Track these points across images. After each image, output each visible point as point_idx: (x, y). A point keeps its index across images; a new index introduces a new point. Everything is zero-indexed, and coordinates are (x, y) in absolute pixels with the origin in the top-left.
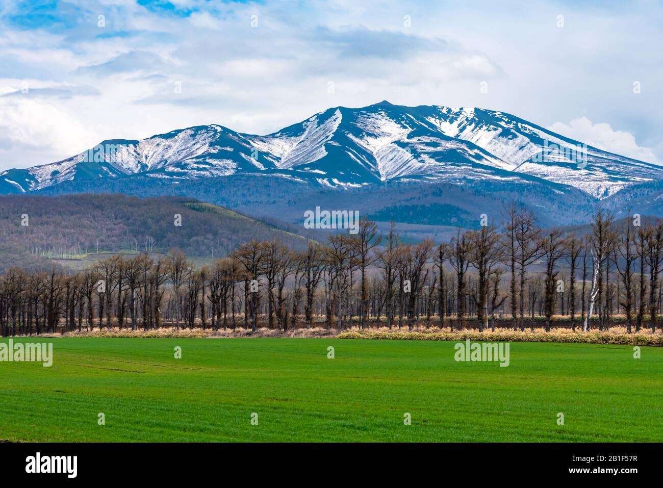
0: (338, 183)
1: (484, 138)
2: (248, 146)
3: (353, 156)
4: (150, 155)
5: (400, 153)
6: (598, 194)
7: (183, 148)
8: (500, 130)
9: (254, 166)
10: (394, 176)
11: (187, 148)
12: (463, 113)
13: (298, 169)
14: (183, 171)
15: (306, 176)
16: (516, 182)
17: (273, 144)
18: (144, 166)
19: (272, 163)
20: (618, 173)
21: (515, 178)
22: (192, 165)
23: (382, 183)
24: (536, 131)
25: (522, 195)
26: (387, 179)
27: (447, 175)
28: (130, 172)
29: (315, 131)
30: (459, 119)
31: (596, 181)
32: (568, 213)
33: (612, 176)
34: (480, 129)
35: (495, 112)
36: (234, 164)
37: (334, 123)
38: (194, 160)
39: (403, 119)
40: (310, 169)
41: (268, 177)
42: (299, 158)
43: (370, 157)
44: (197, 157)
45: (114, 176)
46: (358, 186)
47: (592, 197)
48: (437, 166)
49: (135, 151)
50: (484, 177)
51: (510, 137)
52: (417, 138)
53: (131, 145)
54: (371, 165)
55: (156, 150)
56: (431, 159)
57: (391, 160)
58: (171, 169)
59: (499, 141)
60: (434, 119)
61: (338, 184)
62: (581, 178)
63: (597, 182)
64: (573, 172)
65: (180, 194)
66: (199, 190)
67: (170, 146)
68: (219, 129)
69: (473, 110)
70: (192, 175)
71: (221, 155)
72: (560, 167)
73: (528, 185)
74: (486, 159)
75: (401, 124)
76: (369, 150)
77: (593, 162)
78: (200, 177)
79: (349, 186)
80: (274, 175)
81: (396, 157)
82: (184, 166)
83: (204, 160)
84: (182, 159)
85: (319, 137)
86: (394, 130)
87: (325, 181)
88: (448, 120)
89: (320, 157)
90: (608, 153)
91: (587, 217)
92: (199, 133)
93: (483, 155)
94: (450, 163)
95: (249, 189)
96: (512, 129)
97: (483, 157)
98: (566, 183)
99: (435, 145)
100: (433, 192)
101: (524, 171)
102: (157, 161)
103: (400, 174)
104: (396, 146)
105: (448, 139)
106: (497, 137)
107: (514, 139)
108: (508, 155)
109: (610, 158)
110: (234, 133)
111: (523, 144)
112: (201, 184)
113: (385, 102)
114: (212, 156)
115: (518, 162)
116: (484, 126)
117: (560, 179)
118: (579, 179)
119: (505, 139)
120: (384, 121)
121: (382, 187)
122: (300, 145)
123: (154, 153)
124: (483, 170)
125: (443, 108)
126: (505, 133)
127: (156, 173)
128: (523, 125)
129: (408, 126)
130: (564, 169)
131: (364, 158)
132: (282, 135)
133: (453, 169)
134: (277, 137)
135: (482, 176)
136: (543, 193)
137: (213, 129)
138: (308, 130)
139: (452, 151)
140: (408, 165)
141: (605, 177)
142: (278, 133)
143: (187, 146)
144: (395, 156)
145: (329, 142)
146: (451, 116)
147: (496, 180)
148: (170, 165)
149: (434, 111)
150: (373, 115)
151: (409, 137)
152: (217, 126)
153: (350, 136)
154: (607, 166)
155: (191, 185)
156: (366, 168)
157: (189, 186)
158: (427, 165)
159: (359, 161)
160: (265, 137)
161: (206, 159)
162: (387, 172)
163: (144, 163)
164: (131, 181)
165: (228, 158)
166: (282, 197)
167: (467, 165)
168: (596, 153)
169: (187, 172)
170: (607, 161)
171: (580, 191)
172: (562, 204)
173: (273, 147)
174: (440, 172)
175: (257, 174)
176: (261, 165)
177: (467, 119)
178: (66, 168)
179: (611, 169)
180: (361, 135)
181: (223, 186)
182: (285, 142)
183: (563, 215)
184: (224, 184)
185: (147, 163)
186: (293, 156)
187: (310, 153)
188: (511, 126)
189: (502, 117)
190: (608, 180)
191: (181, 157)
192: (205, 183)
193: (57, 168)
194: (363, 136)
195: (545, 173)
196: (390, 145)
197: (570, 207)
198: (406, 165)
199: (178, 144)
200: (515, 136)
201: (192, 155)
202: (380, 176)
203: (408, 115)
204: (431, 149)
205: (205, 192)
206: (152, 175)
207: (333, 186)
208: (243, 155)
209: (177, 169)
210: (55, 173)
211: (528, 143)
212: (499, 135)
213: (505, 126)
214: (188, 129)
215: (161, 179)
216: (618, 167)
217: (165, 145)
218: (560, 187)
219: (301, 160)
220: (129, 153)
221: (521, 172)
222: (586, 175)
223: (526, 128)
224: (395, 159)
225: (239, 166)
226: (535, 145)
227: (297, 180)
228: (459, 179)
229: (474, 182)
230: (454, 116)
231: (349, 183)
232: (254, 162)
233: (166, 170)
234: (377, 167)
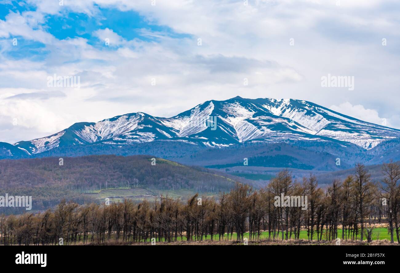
0: (215, 144)
1: (296, 116)
2: (160, 124)
3: (222, 128)
4: (103, 131)
5: (249, 126)
6: (366, 147)
7: (122, 126)
8: (306, 111)
9: (164, 136)
10: (247, 139)
11: (124, 126)
12: (283, 102)
13: (191, 137)
14: (124, 140)
15: (197, 141)
16: (318, 141)
18: (99, 138)
19: (175, 134)
21: (318, 139)
22: (129, 136)
23: (241, 144)
24: (326, 111)
25: (324, 148)
26: (243, 141)
27: (278, 138)
28: (91, 141)
29: (199, 114)
30: (281, 106)
31: (364, 139)
33: (372, 136)
34: (294, 111)
36: (153, 135)
37: (210, 109)
38: (130, 133)
39: (249, 106)
40: (198, 137)
41: (175, 142)
42: (190, 130)
43: (232, 129)
44: (131, 132)
45: (82, 143)
46: (227, 146)
47: (362, 148)
48: (271, 133)
49: (93, 129)
51: (312, 115)
52: (258, 117)
53: (91, 125)
54: (233, 133)
55: (106, 128)
56: (268, 129)
57: (245, 130)
58: (116, 139)
59: (305, 118)
60: (267, 106)
61: (215, 145)
62: (355, 138)
63: (364, 140)
64: (350, 134)
66: (136, 151)
67: (114, 125)
68: (143, 115)
69: (289, 100)
70: (129, 142)
71: (145, 130)
72: (342, 132)
73: (326, 143)
74: (299, 128)
75: (249, 109)
76: (231, 125)
77: (361, 128)
78: (134, 143)
79: (221, 146)
80: (178, 140)
81: (247, 129)
82: (124, 137)
84: (122, 133)
86: (245, 113)
87: (208, 143)
88: (275, 106)
89: (203, 129)
90: (368, 123)
91: (363, 160)
92: (131, 117)
93: (297, 126)
94: (279, 131)
96: (312, 110)
97: (297, 127)
98: (346, 141)
100: (276, 148)
101: (322, 135)
102: (106, 134)
103: (251, 138)
104: (246, 122)
105: (276, 117)
107: (314, 116)
108: (311, 125)
109: (370, 125)
110: (152, 117)
111: (320, 119)
112: (136, 147)
113: (238, 97)
114: (140, 130)
115: (317, 129)
116: (296, 109)
117: (343, 138)
118: (353, 138)
119: (309, 117)
120: (238, 108)
121: (241, 146)
123: (105, 130)
124: (298, 135)
125: (271, 100)
126: (309, 113)
127: (108, 141)
128: (319, 108)
129: (252, 110)
130: (345, 133)
131: (228, 129)
132: (179, 117)
133: (281, 134)
134: (177, 119)
136: (335, 147)
137: (139, 115)
138: (194, 114)
139: (279, 124)
140: (255, 133)
141: (369, 137)
142: (177, 116)
143: (124, 125)
144: (247, 128)
146: (276, 104)
147: (307, 140)
148: (115, 136)
149: (266, 101)
150: (232, 104)
151: (254, 116)
152: (142, 113)
153: (220, 117)
154: (369, 130)
155: (131, 148)
156: (230, 135)
158: (265, 133)
159: (226, 131)
161: (137, 133)
162: (243, 137)
163: (99, 135)
164: (94, 147)
165: (150, 132)
167: (289, 132)
168: (362, 123)
169: (126, 141)
170: (369, 127)
171: (355, 145)
172: (347, 153)
173: (174, 124)
174: (274, 137)
175: (168, 140)
176: (169, 135)
177: (286, 106)
178: (53, 140)
179: (371, 132)
181: (149, 148)
182: (181, 121)
183: (349, 159)
184: (149, 147)
185: (101, 135)
186: (187, 129)
188: (312, 109)
189: (306, 104)
191: (121, 132)
192: (139, 146)
193: (48, 140)
194: (227, 116)
195: (334, 136)
196: (243, 121)
198: (253, 133)
199: (119, 124)
200: (314, 115)
201: (128, 130)
203: (252, 104)
204: (267, 123)
205: (139, 152)
206: (105, 143)
207: (213, 146)
208: (158, 129)
209: (120, 139)
210: (47, 143)
211: (322, 118)
212: (305, 114)
213: (308, 109)
214: (124, 115)
215: (111, 145)
216: (375, 131)
217: (111, 125)
218: (344, 143)
219: (192, 131)
220: (90, 130)
221: (320, 135)
222: (358, 136)
223: (321, 110)
224: (246, 129)
225: (156, 136)
226: (327, 119)
227: (192, 143)
228: (285, 140)
229: (295, 142)
230: (278, 104)
231: (221, 144)
232: (165, 133)
233: (113, 139)
234: (237, 134)
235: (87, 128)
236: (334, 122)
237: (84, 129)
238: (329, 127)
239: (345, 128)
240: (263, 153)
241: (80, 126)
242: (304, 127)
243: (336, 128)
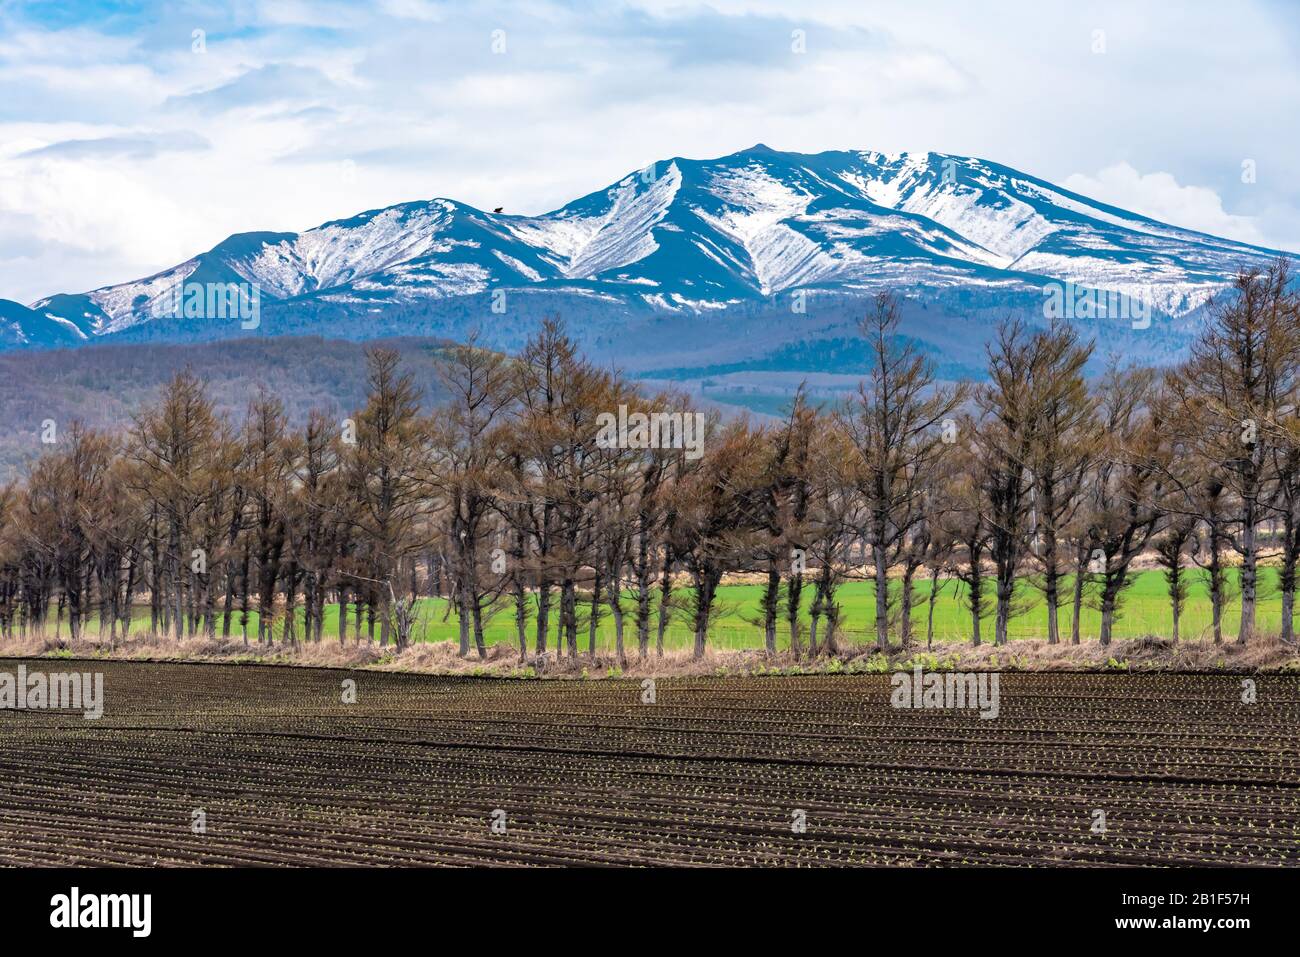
0: (683, 301)
1: (946, 207)
2: (507, 237)
3: (706, 250)
4: (321, 260)
5: (794, 242)
6: (1169, 307)
7: (383, 244)
8: (978, 193)
9: (520, 274)
10: (786, 284)
11: (391, 245)
12: (907, 162)
13: (605, 279)
14: (387, 288)
15: (623, 291)
16: (1017, 289)
17: (554, 232)
18: (310, 281)
19: (554, 268)
20: (1203, 267)
21: (1014, 281)
22: (403, 277)
23: (765, 300)
24: (1044, 192)
25: (1031, 313)
26: (772, 292)
27: (888, 280)
28: (285, 293)
29: (632, 205)
30: (900, 174)
31: (1165, 282)
32: (1120, 343)
33: (1193, 272)
34: (941, 191)
35: (968, 159)
36: (484, 271)
37: (667, 188)
38: (408, 267)
39: (796, 178)
40: (627, 278)
41: (550, 296)
42: (604, 257)
43: (739, 250)
44: (413, 261)
46: (720, 307)
47: (1157, 312)
48: (866, 263)
49: (291, 253)
50: (956, 280)
51: (998, 204)
52: (824, 212)
53: (283, 242)
54: (741, 265)
55: (332, 250)
56: (854, 251)
57: (780, 254)
58: (364, 285)
59: (977, 213)
60: (854, 176)
61: (683, 304)
62: (1136, 279)
63: (1165, 285)
64: (1120, 267)
65: (387, 332)
66: (422, 324)
67: (358, 242)
68: (451, 207)
69: (926, 157)
70: (404, 296)
71: (457, 256)
72: (1095, 259)
73: (1038, 294)
74: (956, 248)
75: (793, 186)
76: (736, 238)
77: (1155, 248)
78: (420, 298)
79: (704, 306)
80: (562, 290)
81: (788, 250)
82: (389, 279)
83: (426, 266)
84: (383, 265)
85: (641, 216)
86: (780, 199)
87: (659, 298)
88: (880, 178)
89: (646, 253)
90: (1181, 230)
91: (1155, 350)
92: (412, 215)
93: (950, 240)
94: (891, 258)
95: (516, 318)
96: (1000, 189)
97: (950, 245)
98: (1107, 288)
99: (860, 224)
101: (1030, 269)
102: (335, 271)
103: (798, 280)
104: (786, 228)
105: (883, 212)
106: (973, 205)
107: (1007, 209)
108: (996, 239)
109: (1186, 238)
110: (480, 214)
111: (1024, 217)
112: (425, 312)
113: (761, 146)
114: (440, 258)
115: (1014, 251)
116: (948, 187)
117: (1097, 281)
118: (1131, 280)
119: (989, 210)
120: (759, 182)
121: (766, 307)
122: (605, 233)
123: (328, 256)
124: (953, 268)
125: (868, 155)
126: (989, 198)
127: (335, 294)
128: (1021, 182)
129: (806, 190)
130: (1103, 263)
131: (727, 252)
132: (569, 215)
133: (897, 268)
134: (560, 219)
135: (952, 280)
137: (437, 207)
138: (618, 203)
139: (893, 235)
140: (812, 264)
141: (1180, 274)
142: (562, 210)
143: (391, 241)
144: (786, 247)
145: (661, 225)
146: (885, 168)
147: (979, 286)
148: (361, 277)
149: (852, 160)
150: (739, 171)
151: (810, 210)
152: (447, 200)
153: (700, 212)
154: (1182, 253)
155: (407, 315)
156: (734, 272)
157: (404, 316)
158: (847, 262)
159: (718, 259)
160: (538, 218)
161: (429, 265)
162: (773, 278)
163: (310, 274)
164: (290, 311)
165: (471, 262)
166: (581, 331)
167: (922, 261)
168: (1159, 231)
169: (396, 291)
170: (1181, 244)
172: (1106, 328)
173: (553, 238)
174: (873, 276)
175: (530, 290)
176: (535, 271)
177: (915, 175)
178: (161, 289)
179: (1189, 258)
180: (719, 210)
181: (467, 315)
182: (577, 227)
184: (469, 311)
185: (316, 274)
186: (592, 254)
187: (626, 246)
188: (999, 184)
189: (980, 168)
190: (1187, 280)
191: (381, 262)
192: (433, 310)
193: (144, 289)
194: (724, 211)
195: (1069, 271)
196: (775, 227)
197: (1122, 333)
198: (807, 263)
199: (372, 236)
200: (1007, 204)
201: (401, 258)
202: (759, 286)
203: (805, 169)
204: (853, 232)
205: (433, 327)
206: (328, 298)
207: (675, 308)
208: (499, 254)
209: (376, 285)
210: (141, 300)
211: (1033, 215)
212: (978, 203)
213: (988, 185)
214: (390, 208)
215: (346, 306)
216: (1202, 255)
217: (348, 240)
219: (610, 260)
220: (281, 257)
221: (1025, 271)
222: (1144, 272)
223: (1027, 187)
224: (785, 253)
225: (493, 274)
226: (1046, 218)
227: (608, 298)
228: (908, 286)
229: (939, 292)
230: (891, 169)
231: (703, 302)
232: (521, 266)
233: (354, 287)
234: (754, 269)
235: (270, 251)
236: (1071, 228)
237: (262, 255)
238: (1051, 245)
239: (1104, 247)
240: (829, 329)
241: (246, 246)
242: (973, 245)
243: (1074, 246)
